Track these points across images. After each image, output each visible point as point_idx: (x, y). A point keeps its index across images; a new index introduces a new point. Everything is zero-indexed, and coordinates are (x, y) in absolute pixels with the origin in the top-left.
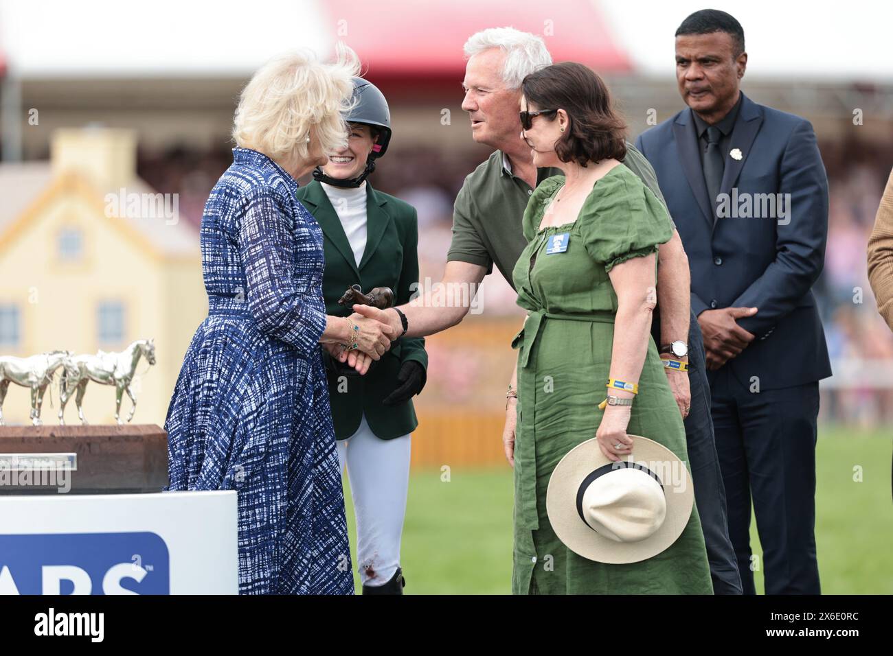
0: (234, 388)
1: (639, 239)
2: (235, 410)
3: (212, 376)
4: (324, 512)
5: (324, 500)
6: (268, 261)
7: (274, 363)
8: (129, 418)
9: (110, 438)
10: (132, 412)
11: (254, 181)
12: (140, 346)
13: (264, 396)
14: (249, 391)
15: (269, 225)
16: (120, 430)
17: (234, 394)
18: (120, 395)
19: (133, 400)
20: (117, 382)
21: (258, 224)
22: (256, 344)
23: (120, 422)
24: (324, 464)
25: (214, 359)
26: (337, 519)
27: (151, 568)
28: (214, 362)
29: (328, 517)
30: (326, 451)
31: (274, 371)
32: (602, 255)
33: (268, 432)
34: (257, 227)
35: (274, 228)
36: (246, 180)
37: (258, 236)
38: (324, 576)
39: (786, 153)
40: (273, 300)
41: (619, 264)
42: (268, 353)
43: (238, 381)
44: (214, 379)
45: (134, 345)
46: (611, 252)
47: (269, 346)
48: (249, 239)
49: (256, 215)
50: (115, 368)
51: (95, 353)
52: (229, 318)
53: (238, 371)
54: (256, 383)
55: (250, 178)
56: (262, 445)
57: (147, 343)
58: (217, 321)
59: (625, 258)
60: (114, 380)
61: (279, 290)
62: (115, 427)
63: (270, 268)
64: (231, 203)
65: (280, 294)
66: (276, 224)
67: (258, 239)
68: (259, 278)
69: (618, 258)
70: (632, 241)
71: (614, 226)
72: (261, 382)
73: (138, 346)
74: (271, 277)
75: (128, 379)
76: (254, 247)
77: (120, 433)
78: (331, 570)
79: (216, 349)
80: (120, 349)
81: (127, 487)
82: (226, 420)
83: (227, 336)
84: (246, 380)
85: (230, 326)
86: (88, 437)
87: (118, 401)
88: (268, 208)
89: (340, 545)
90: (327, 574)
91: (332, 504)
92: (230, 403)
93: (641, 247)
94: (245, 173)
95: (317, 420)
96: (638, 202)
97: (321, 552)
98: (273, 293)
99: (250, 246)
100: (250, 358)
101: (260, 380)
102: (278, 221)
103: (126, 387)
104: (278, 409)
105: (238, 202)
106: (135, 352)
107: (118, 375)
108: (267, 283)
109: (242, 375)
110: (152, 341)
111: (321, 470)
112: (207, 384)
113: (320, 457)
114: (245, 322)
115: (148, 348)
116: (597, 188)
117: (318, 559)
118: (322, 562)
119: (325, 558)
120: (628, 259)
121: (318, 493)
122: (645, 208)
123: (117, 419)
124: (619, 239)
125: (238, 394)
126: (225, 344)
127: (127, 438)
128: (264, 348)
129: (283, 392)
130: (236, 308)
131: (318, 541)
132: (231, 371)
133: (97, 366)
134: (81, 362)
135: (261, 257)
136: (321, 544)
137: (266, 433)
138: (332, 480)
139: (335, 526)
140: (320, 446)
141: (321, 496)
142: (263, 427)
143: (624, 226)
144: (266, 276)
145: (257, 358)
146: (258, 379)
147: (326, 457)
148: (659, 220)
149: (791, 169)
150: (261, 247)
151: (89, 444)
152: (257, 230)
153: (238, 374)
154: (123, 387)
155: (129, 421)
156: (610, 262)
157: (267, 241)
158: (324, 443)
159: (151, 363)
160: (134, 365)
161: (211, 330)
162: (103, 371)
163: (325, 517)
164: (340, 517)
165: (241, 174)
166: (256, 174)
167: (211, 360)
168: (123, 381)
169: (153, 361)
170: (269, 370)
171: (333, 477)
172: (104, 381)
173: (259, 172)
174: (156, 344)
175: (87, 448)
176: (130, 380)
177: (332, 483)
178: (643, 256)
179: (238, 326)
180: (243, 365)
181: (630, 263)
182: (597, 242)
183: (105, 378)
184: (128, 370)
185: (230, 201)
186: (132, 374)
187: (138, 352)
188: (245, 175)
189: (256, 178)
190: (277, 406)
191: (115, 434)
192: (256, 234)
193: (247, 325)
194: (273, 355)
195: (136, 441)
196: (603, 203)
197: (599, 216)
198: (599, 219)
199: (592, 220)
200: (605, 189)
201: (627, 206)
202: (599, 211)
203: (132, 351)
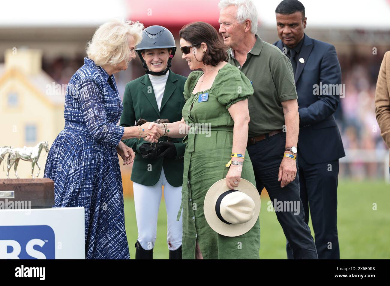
0: (66, 162)
2: (66, 172)
3: (58, 156)
4: (114, 220)
5: (113, 215)
6: (93, 109)
7: (84, 153)
8: (37, 176)
9: (29, 184)
10: (39, 173)
11: (87, 74)
12: (42, 144)
13: (78, 167)
14: (72, 164)
15: (94, 94)
16: (33, 181)
17: (66, 165)
18: (33, 166)
19: (39, 168)
20: (32, 160)
21: (89, 93)
22: (78, 143)
23: (33, 178)
25: (59, 148)
26: (119, 224)
27: (47, 241)
28: (59, 149)
29: (115, 223)
30: (113, 193)
31: (84, 156)
32: (225, 101)
33: (80, 183)
34: (88, 94)
35: (97, 95)
36: (84, 73)
37: (89, 98)
38: (114, 249)
39: (323, 60)
40: (96, 126)
41: (233, 104)
42: (83, 149)
43: (68, 159)
44: (59, 157)
45: (39, 144)
47: (83, 145)
48: (85, 100)
49: (88, 89)
50: (31, 154)
52: (69, 131)
53: (68, 155)
54: (75, 160)
55: (85, 72)
56: (77, 189)
57: (45, 143)
58: (64, 132)
59: (236, 101)
60: (31, 159)
61: (99, 122)
62: (31, 179)
63: (94, 113)
64: (77, 82)
65: (99, 124)
66: (97, 94)
67: (89, 100)
68: (90, 117)
69: (233, 101)
70: (239, 94)
71: (229, 88)
72: (77, 161)
73: (41, 144)
74: (95, 116)
75: (37, 158)
76: (88, 103)
77: (34, 182)
78: (117, 246)
79: (61, 144)
80: (34, 146)
81: (36, 205)
82: (62, 176)
83: (66, 139)
84: (71, 159)
85: (68, 134)
86: (19, 184)
87: (33, 168)
88: (93, 87)
89: (120, 235)
90: (115, 247)
91: (116, 217)
92: (64, 169)
93: (242, 96)
94: (85, 70)
95: (109, 180)
96: (239, 77)
97: (112, 238)
98: (96, 123)
99: (86, 103)
100: (74, 150)
101: (77, 159)
102: (98, 92)
103: (36, 162)
104: (85, 173)
105: (79, 82)
107: (32, 157)
108: (94, 119)
109: (70, 156)
110: (48, 142)
111: (111, 202)
112: (55, 159)
113: (111, 196)
114: (75, 134)
115: (46, 145)
118: (113, 242)
119: (114, 240)
121: (111, 212)
122: (242, 80)
123: (32, 176)
124: (232, 93)
125: (67, 165)
126: (65, 142)
127: (36, 184)
128: (81, 146)
129: (88, 165)
130: (73, 127)
131: (111, 233)
132: (65, 154)
133: (23, 153)
134: (16, 151)
135: (91, 108)
136: (112, 234)
137: (79, 183)
138: (116, 206)
139: (118, 226)
140: (111, 191)
142: (78, 181)
143: (234, 88)
144: (93, 116)
145: (77, 150)
146: (76, 159)
147: (113, 196)
148: (248, 85)
149: (325, 67)
150: (90, 103)
151: (20, 187)
152: (89, 96)
153: (68, 156)
154: (34, 162)
155: (37, 177)
157: (93, 101)
158: (112, 190)
159: (47, 152)
160: (40, 152)
161: (61, 135)
162: (26, 155)
164: (120, 222)
165: (83, 70)
166: (89, 71)
167: (58, 149)
168: (35, 159)
170: (82, 155)
171: (117, 205)
172: (26, 159)
173: (90, 70)
175: (19, 189)
176: (38, 159)
177: (116, 208)
178: (243, 100)
179: (71, 135)
180: (71, 152)
181: (238, 103)
182: (222, 95)
183: (27, 158)
184: (37, 155)
185: (76, 81)
186: (39, 156)
187: (41, 147)
188: (84, 71)
189: (88, 73)
190: (84, 171)
191: (31, 183)
192: (88, 97)
193: (75, 135)
194: (85, 149)
195: (40, 185)
196: (224, 79)
197: (222, 84)
198: (222, 86)
199: (219, 86)
200: (224, 73)
201: (234, 79)
202: (222, 82)
203: (39, 146)
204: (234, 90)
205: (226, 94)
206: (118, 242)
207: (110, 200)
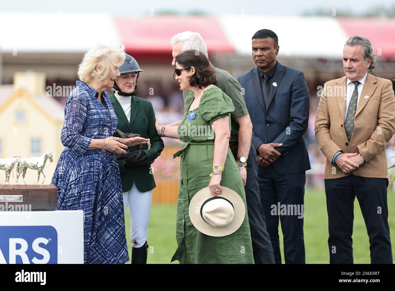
0: (68, 172)
1: (221, 111)
4: (114, 217)
8: (42, 182)
9: (35, 190)
10: (44, 180)
13: (79, 174)
14: (73, 173)
16: (39, 187)
18: (39, 174)
19: (44, 175)
20: (38, 168)
23: (39, 184)
24: (112, 199)
26: (118, 219)
27: (50, 239)
30: (113, 194)
32: (208, 118)
38: (116, 241)
39: (294, 84)
41: (214, 121)
42: (82, 159)
43: (69, 169)
45: (45, 155)
46: (211, 116)
50: (38, 163)
51: (30, 157)
53: (70, 165)
54: (76, 169)
56: (76, 193)
57: (50, 154)
59: (217, 118)
60: (37, 168)
62: (37, 186)
69: (214, 118)
70: (218, 112)
71: (212, 107)
73: (46, 155)
75: (42, 167)
77: (39, 188)
78: (118, 238)
81: (42, 209)
84: (72, 169)
86: (27, 189)
87: (39, 176)
89: (120, 229)
90: (116, 240)
91: (116, 214)
92: (67, 177)
93: (222, 114)
96: (220, 97)
97: (114, 232)
100: (74, 160)
101: (77, 168)
103: (42, 170)
106: (45, 157)
107: (39, 166)
110: (52, 153)
111: (111, 201)
113: (111, 197)
115: (50, 156)
116: (204, 93)
117: (113, 235)
120: (218, 119)
121: (111, 210)
122: (223, 100)
123: (38, 182)
124: (213, 111)
127: (42, 190)
128: (81, 156)
129: (86, 173)
132: (67, 165)
133: (31, 162)
134: (25, 161)
136: (113, 229)
137: (77, 188)
141: (112, 211)
142: (76, 186)
143: (215, 107)
145: (77, 160)
146: (76, 168)
148: (229, 105)
149: (296, 90)
151: (27, 192)
154: (40, 170)
155: (43, 183)
156: (211, 121)
158: (112, 191)
159: (51, 161)
160: (45, 162)
162: (33, 164)
163: (114, 219)
164: (120, 218)
168: (41, 168)
169: (52, 161)
170: (82, 165)
172: (33, 168)
174: (53, 154)
175: (27, 194)
178: (223, 117)
180: (72, 163)
181: (218, 120)
182: (205, 113)
183: (34, 167)
184: (42, 164)
186: (44, 165)
187: (46, 157)
190: (83, 178)
191: (37, 188)
195: (45, 191)
196: (207, 99)
197: (206, 104)
198: (206, 105)
199: (203, 105)
200: (207, 94)
201: (216, 99)
202: (206, 102)
203: (44, 157)
204: (215, 109)
205: (209, 113)
206: (119, 235)
207: (111, 200)
